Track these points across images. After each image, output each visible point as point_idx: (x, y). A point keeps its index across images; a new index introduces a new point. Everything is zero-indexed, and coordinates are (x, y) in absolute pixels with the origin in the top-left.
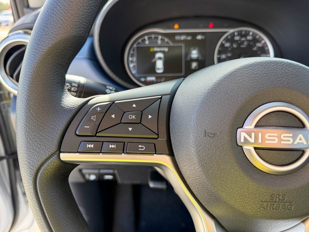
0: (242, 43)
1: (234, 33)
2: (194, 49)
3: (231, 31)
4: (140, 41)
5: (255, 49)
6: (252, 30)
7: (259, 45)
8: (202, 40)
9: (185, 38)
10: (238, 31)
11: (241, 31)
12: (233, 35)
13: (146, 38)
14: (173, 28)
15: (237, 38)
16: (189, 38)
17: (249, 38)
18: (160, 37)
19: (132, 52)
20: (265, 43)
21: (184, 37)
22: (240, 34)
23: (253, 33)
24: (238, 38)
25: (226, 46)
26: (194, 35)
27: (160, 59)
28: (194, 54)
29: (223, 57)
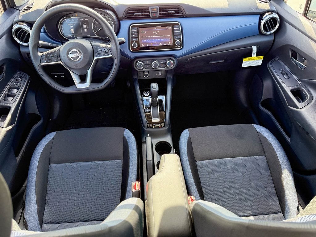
4: (63, 21)
13: (65, 19)
14: (75, 16)
16: (82, 20)
27: (72, 28)
28: (85, 26)
29: (96, 27)
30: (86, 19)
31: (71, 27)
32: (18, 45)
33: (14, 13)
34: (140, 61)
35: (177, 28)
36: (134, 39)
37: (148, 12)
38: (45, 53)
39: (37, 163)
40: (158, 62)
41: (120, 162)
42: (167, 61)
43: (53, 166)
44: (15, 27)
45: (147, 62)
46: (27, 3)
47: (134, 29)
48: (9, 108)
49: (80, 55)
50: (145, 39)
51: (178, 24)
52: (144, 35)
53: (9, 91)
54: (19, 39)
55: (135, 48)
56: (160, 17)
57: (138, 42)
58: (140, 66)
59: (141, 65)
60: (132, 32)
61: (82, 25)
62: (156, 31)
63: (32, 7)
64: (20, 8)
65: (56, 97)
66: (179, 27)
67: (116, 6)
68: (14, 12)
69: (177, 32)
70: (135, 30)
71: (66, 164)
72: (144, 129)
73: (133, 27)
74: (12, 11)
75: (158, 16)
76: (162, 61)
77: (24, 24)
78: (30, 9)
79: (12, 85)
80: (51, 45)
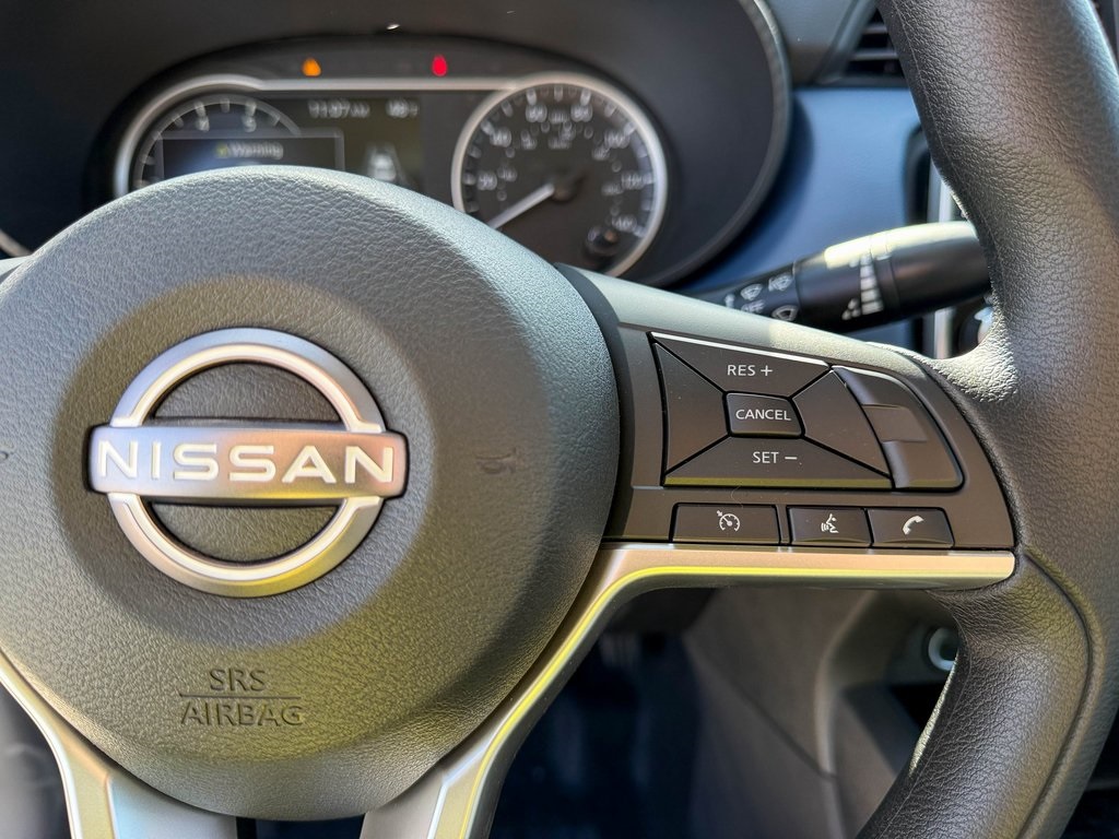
0: (555, 131)
1: (522, 95)
2: (382, 152)
3: (511, 87)
4: (176, 118)
5: (600, 155)
6: (589, 86)
7: (615, 140)
8: (409, 117)
9: (344, 111)
10: (538, 90)
11: (551, 88)
12: (518, 102)
13: (200, 107)
14: (301, 75)
15: (535, 114)
16: (362, 111)
17: (580, 114)
18: (252, 107)
19: (145, 159)
20: (636, 133)
21: (341, 108)
22: (547, 99)
23: (594, 97)
24: (541, 113)
25: (495, 143)
26: (379, 100)
28: (385, 170)
29: (489, 184)
30: (398, 109)
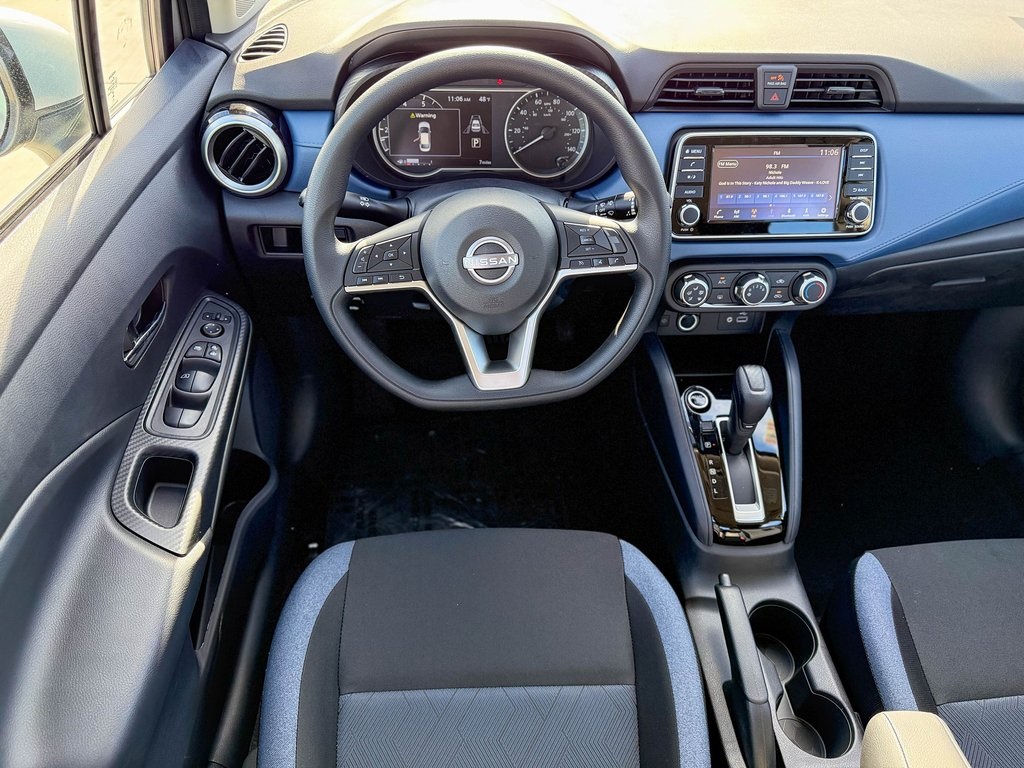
0: (546, 109)
1: (533, 94)
2: (475, 118)
3: (530, 91)
5: (564, 119)
7: (570, 112)
8: (487, 102)
9: (461, 100)
10: (540, 92)
15: (538, 101)
16: (468, 100)
17: (556, 101)
18: (424, 96)
25: (522, 114)
26: (476, 96)
27: (425, 130)
28: (476, 125)
29: (518, 131)
30: (483, 99)
31: (423, 125)
32: (216, 192)
33: (207, 61)
34: (696, 274)
35: (863, 153)
36: (690, 192)
37: (753, 86)
38: (363, 243)
39: (296, 693)
40: (766, 280)
41: (623, 693)
42: (801, 279)
43: (353, 701)
44: (217, 123)
45: (722, 281)
46: (250, 26)
47: (693, 151)
48: (191, 459)
49: (511, 259)
50: (729, 193)
51: (866, 140)
52: (729, 174)
53: (179, 381)
54: (225, 168)
55: (690, 227)
56: (794, 108)
57: (703, 202)
58: (696, 295)
59: (698, 291)
60: (684, 164)
61: (467, 123)
62: (779, 162)
63: (282, 44)
64: (230, 45)
65: (309, 377)
66: (871, 152)
67: (627, 55)
68: (209, 57)
69: (858, 170)
70: (698, 155)
71: (407, 693)
72: (698, 548)
73: (690, 143)
74: (198, 51)
75: (787, 104)
76: (781, 278)
77: (249, 109)
78: (275, 50)
79: (190, 354)
80: (368, 205)
